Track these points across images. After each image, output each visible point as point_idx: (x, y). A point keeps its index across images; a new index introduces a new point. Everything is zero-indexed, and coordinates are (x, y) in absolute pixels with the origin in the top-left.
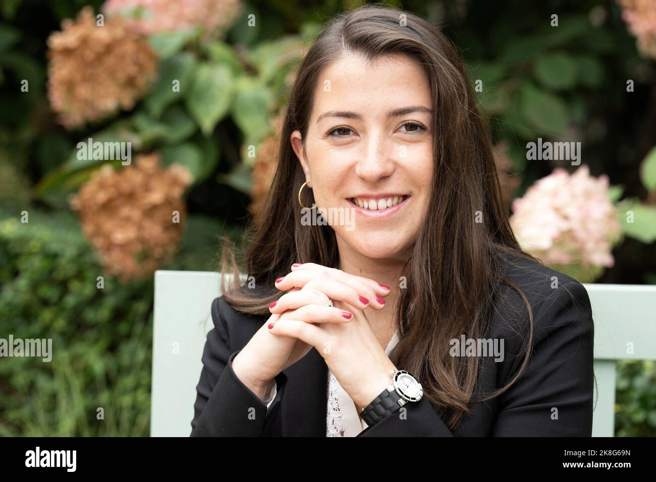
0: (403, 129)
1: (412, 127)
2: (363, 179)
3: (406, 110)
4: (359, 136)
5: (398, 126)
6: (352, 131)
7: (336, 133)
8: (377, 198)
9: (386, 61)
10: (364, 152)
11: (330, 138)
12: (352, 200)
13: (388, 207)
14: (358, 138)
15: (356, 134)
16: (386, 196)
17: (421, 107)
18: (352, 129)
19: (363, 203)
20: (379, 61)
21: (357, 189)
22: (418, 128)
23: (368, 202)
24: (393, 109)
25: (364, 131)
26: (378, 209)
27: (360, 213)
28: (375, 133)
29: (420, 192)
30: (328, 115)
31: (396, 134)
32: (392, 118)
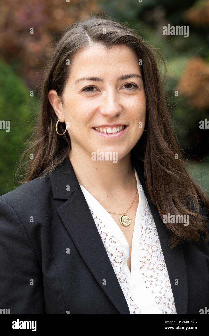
0: (124, 87)
1: (129, 86)
2: (105, 116)
3: (128, 76)
4: (100, 91)
5: (122, 86)
6: (95, 88)
7: (86, 90)
8: (112, 127)
11: (83, 93)
12: (94, 128)
13: (117, 132)
14: (100, 92)
15: (98, 90)
16: (117, 126)
17: (136, 74)
21: (100, 121)
22: (133, 86)
23: (106, 129)
24: (121, 75)
25: (103, 88)
26: (112, 133)
27: (102, 136)
29: (134, 123)
30: (83, 79)
31: (121, 90)
32: (120, 81)
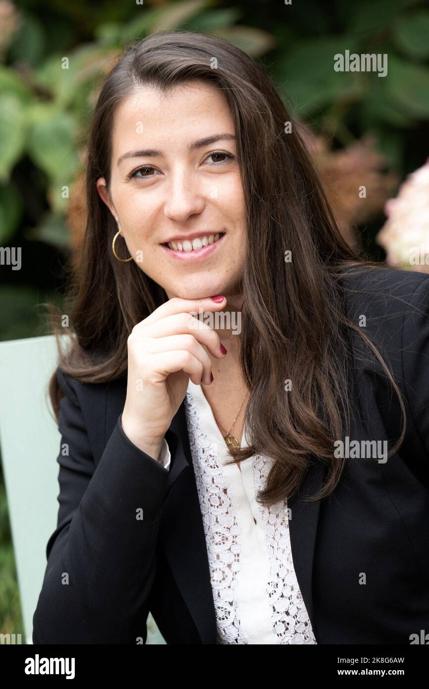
0: (210, 160)
1: (218, 157)
2: (173, 220)
3: (209, 140)
4: (164, 174)
5: (204, 158)
6: (156, 169)
7: (139, 174)
8: (191, 238)
9: (181, 90)
10: (169, 190)
11: (133, 180)
12: (166, 245)
13: (203, 247)
14: (162, 176)
15: (161, 172)
16: (201, 235)
17: (225, 135)
18: (155, 168)
19: (177, 245)
20: (173, 91)
21: (169, 232)
22: (226, 157)
23: (182, 244)
24: (195, 140)
25: (168, 168)
26: (193, 250)
27: (175, 256)
28: (179, 168)
29: (235, 227)
30: (127, 156)
31: (202, 167)
32: (195, 150)
